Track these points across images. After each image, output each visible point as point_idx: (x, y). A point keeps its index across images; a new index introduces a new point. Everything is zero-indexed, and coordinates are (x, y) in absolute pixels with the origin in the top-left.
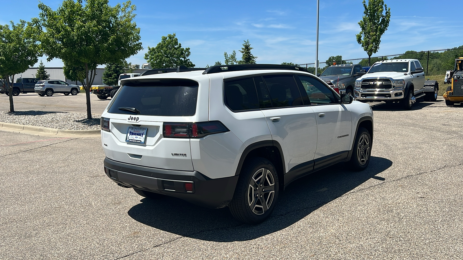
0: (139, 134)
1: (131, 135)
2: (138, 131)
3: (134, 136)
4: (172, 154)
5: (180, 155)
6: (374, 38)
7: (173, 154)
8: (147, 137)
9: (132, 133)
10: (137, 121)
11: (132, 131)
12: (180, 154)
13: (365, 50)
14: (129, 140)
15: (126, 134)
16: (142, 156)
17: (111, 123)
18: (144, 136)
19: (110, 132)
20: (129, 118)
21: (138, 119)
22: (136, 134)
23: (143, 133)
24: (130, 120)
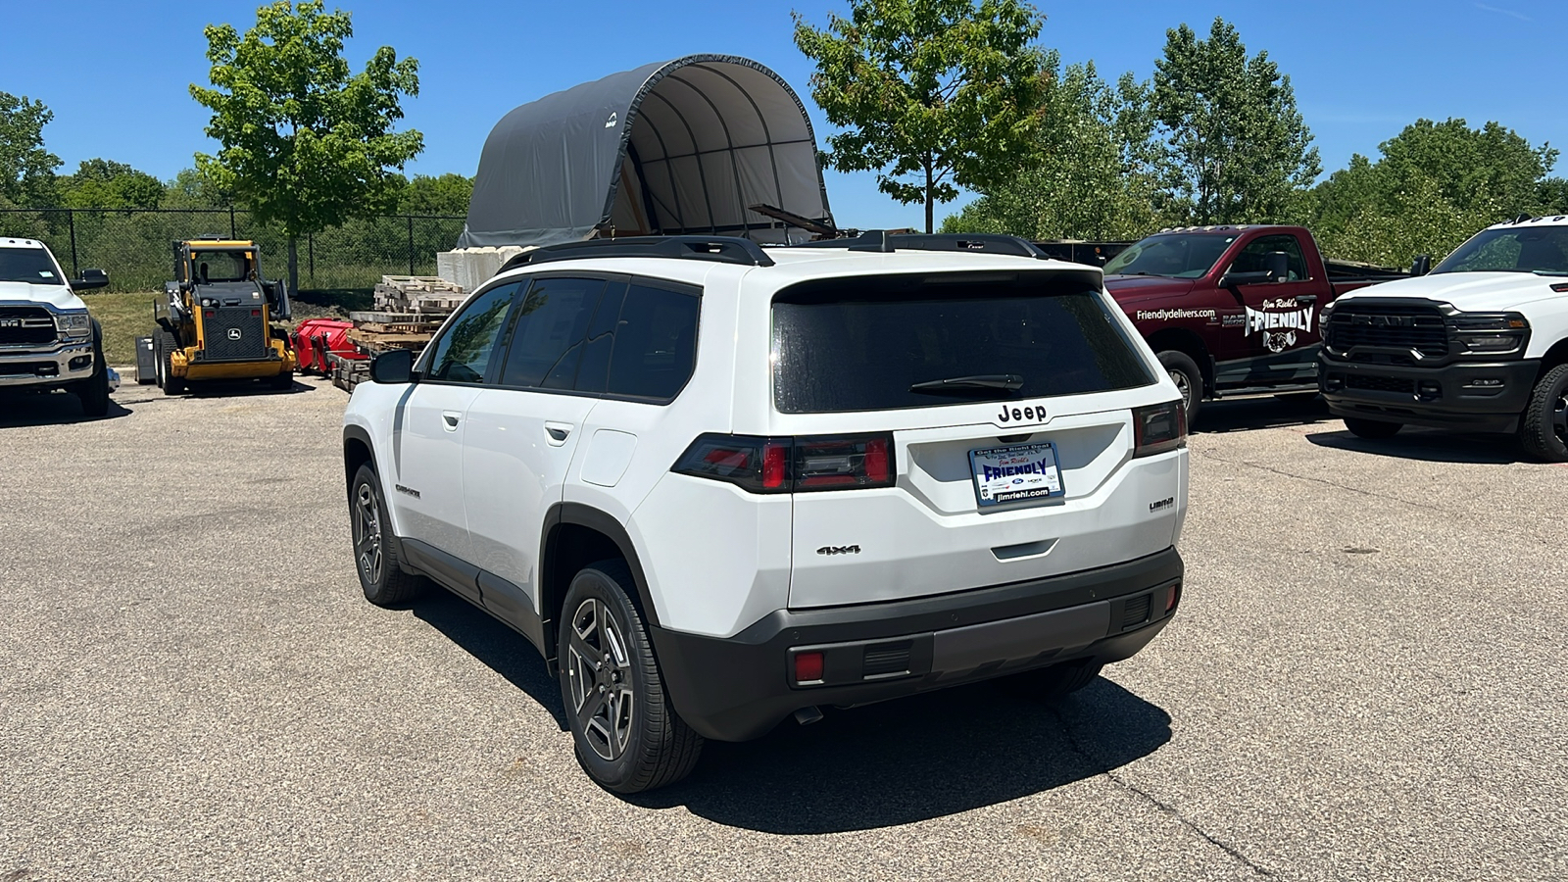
0: (1029, 466)
1: (991, 479)
2: (1019, 458)
3: (1009, 479)
4: (1150, 505)
5: (1163, 503)
7: (1152, 506)
8: (1064, 472)
9: (995, 469)
10: (1044, 420)
11: (994, 463)
12: (1165, 502)
14: (992, 498)
15: (971, 481)
16: (1057, 539)
17: (906, 448)
18: (1051, 470)
19: (894, 486)
20: (1004, 416)
21: (1041, 413)
22: (1014, 471)
23: (1044, 460)
24: (1012, 421)
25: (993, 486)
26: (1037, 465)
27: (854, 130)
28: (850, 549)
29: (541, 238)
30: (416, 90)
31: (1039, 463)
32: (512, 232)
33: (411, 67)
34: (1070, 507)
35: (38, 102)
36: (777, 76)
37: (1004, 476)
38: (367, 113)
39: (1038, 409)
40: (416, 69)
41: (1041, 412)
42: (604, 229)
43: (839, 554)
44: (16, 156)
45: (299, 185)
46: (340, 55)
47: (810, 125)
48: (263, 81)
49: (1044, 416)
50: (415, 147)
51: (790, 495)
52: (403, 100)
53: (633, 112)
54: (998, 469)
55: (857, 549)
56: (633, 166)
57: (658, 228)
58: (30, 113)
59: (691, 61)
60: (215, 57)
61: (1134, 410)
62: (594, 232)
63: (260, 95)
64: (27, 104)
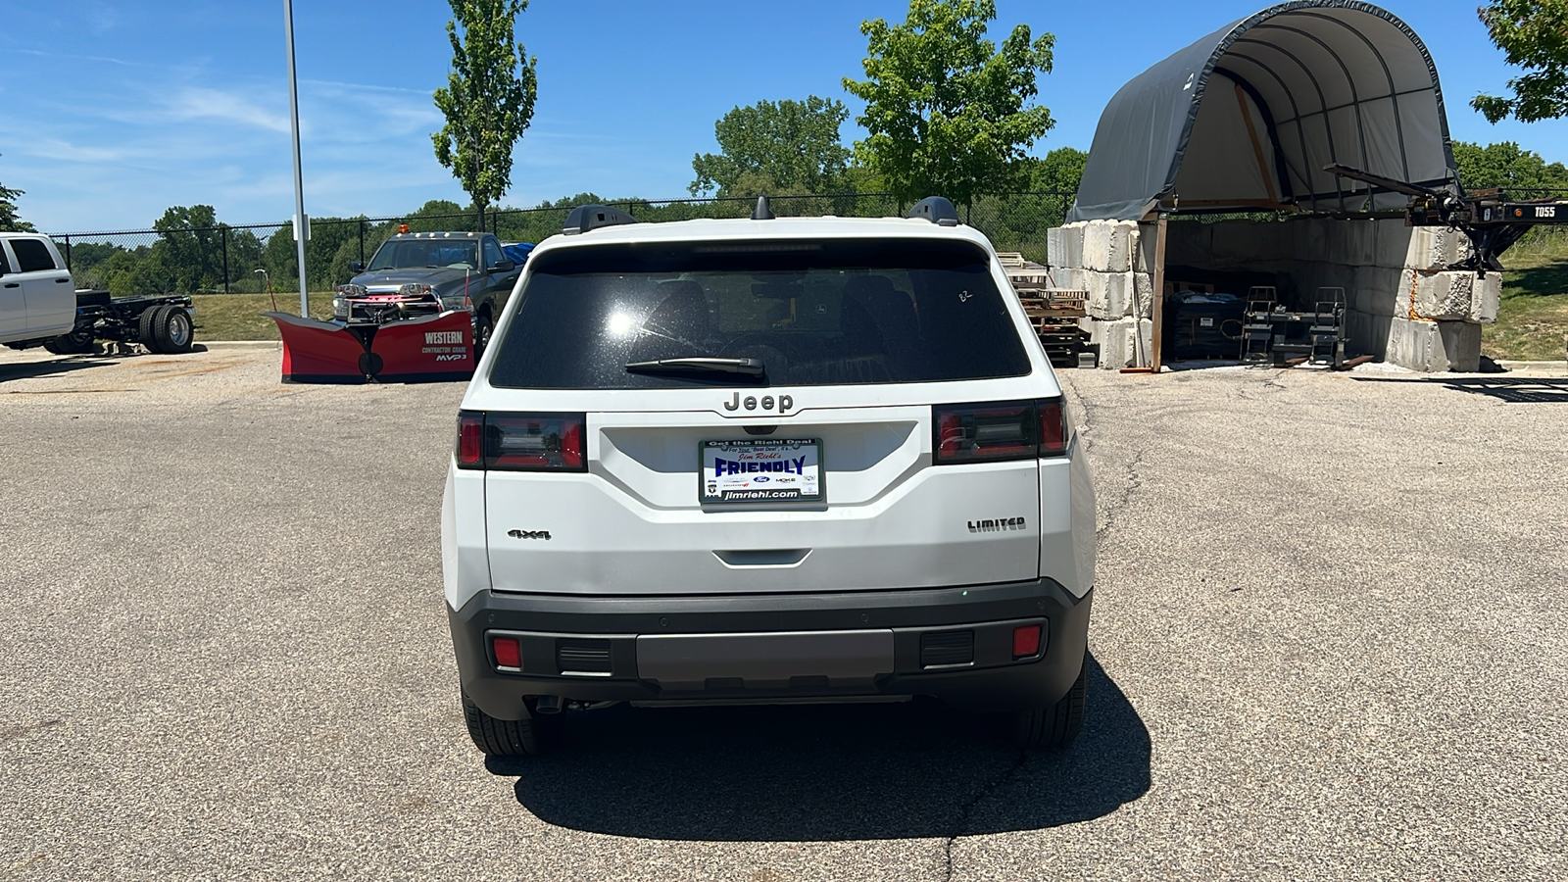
1: (725, 474)
2: (769, 453)
3: (749, 476)
4: (970, 523)
5: (1000, 523)
6: (494, 148)
7: (974, 524)
8: (827, 473)
9: (731, 463)
10: (787, 412)
11: (731, 456)
12: (1003, 521)
13: (467, 188)
14: (720, 495)
15: (697, 474)
16: (809, 550)
17: (598, 432)
18: (811, 471)
19: (587, 472)
20: (732, 404)
21: (786, 404)
22: (758, 467)
23: (803, 458)
24: (742, 410)
25: (726, 482)
26: (791, 463)
27: (1536, 71)
28: (540, 534)
29: (1125, 209)
30: (1050, 67)
31: (795, 461)
32: (1105, 205)
33: (1047, 43)
34: (832, 514)
35: (838, 102)
36: (1392, 16)
37: (743, 471)
38: (1000, 93)
39: (782, 399)
40: (1052, 45)
41: (786, 402)
42: (1165, 199)
43: (530, 539)
44: (818, 152)
45: (931, 168)
46: (983, 38)
47: (1434, 69)
48: (907, 72)
49: (789, 407)
50: (1044, 123)
51: (483, 472)
52: (1040, 78)
53: (1207, 71)
54: (737, 464)
55: (547, 535)
56: (1266, 127)
57: (1291, 194)
58: (833, 112)
59: (1280, 10)
60: (873, 51)
61: (936, 408)
62: (1155, 202)
63: (900, 83)
64: (830, 105)
